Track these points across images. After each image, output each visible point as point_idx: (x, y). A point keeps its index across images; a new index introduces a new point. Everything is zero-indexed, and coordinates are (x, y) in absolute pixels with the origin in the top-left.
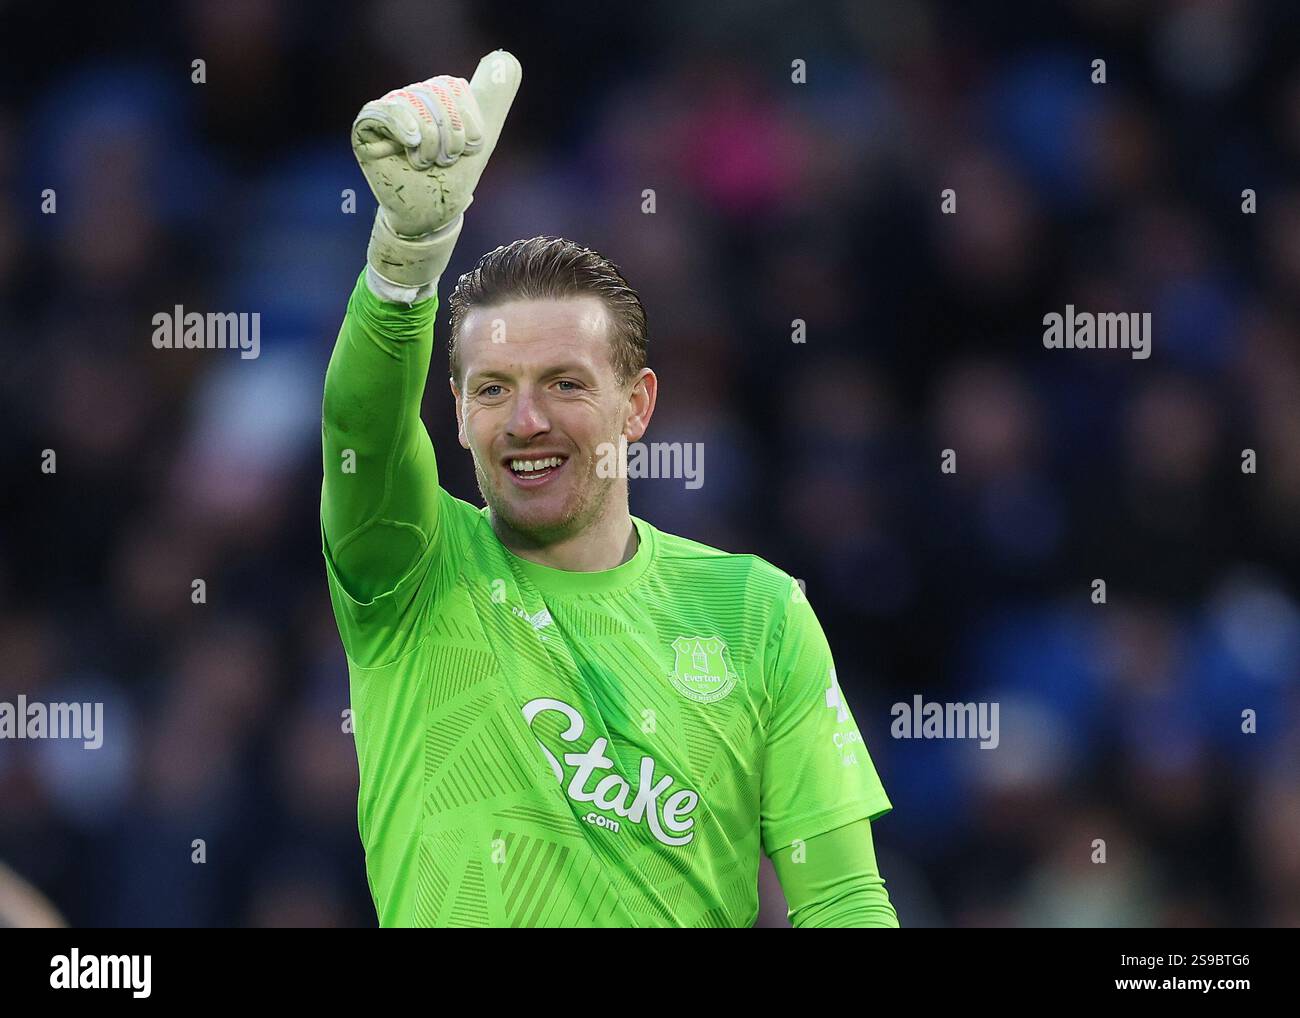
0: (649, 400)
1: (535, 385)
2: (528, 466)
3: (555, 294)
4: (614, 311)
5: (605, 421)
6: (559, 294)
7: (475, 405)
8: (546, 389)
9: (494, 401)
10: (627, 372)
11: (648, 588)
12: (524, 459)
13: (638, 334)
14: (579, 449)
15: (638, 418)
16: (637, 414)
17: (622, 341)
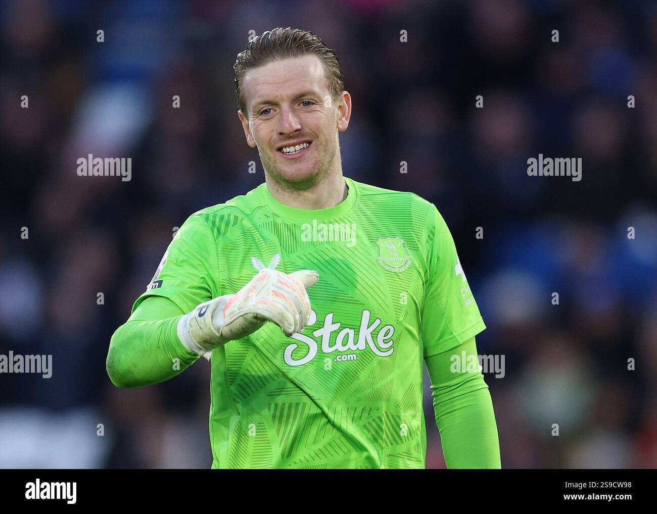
0: (348, 109)
1: (290, 104)
2: (292, 149)
3: (294, 55)
4: (324, 61)
5: (329, 121)
6: (296, 55)
7: (258, 121)
8: (296, 106)
9: (269, 117)
10: (336, 94)
11: (359, 212)
12: (289, 146)
13: (338, 72)
14: (317, 136)
15: (344, 119)
16: (343, 117)
17: (332, 77)
